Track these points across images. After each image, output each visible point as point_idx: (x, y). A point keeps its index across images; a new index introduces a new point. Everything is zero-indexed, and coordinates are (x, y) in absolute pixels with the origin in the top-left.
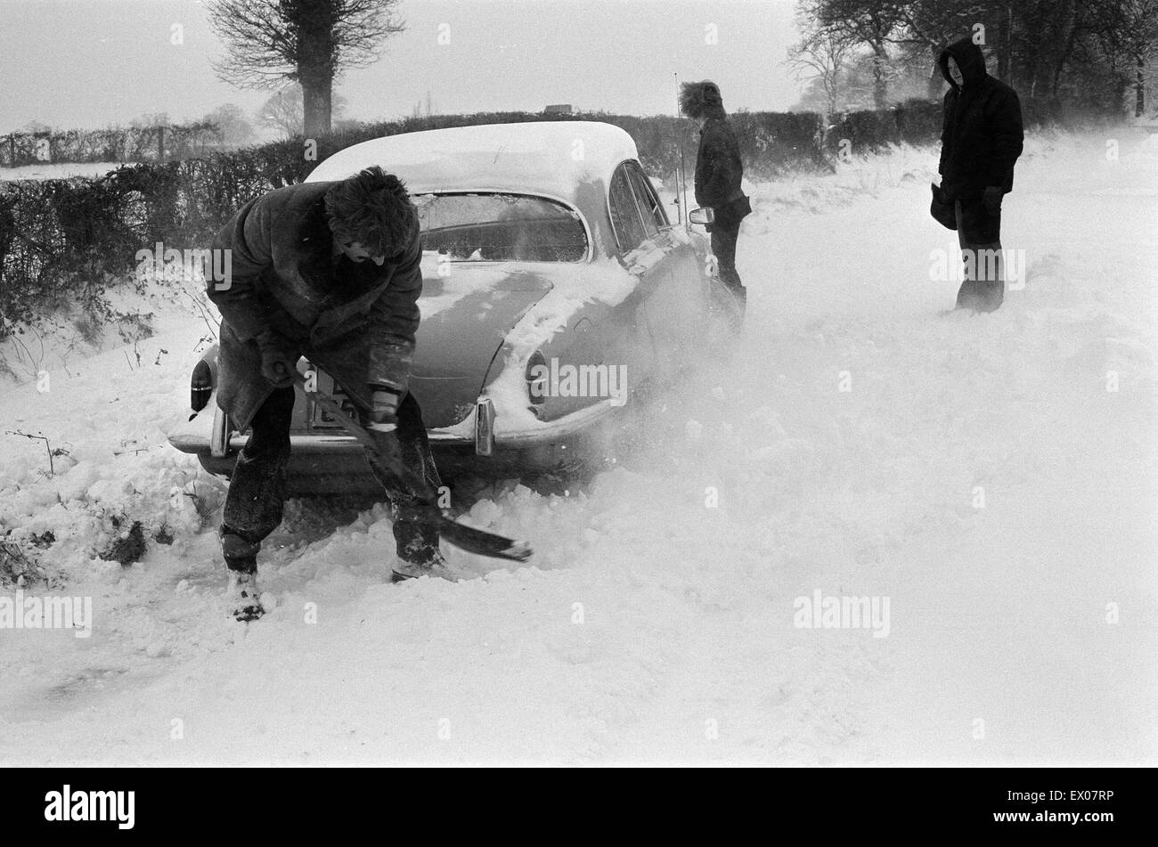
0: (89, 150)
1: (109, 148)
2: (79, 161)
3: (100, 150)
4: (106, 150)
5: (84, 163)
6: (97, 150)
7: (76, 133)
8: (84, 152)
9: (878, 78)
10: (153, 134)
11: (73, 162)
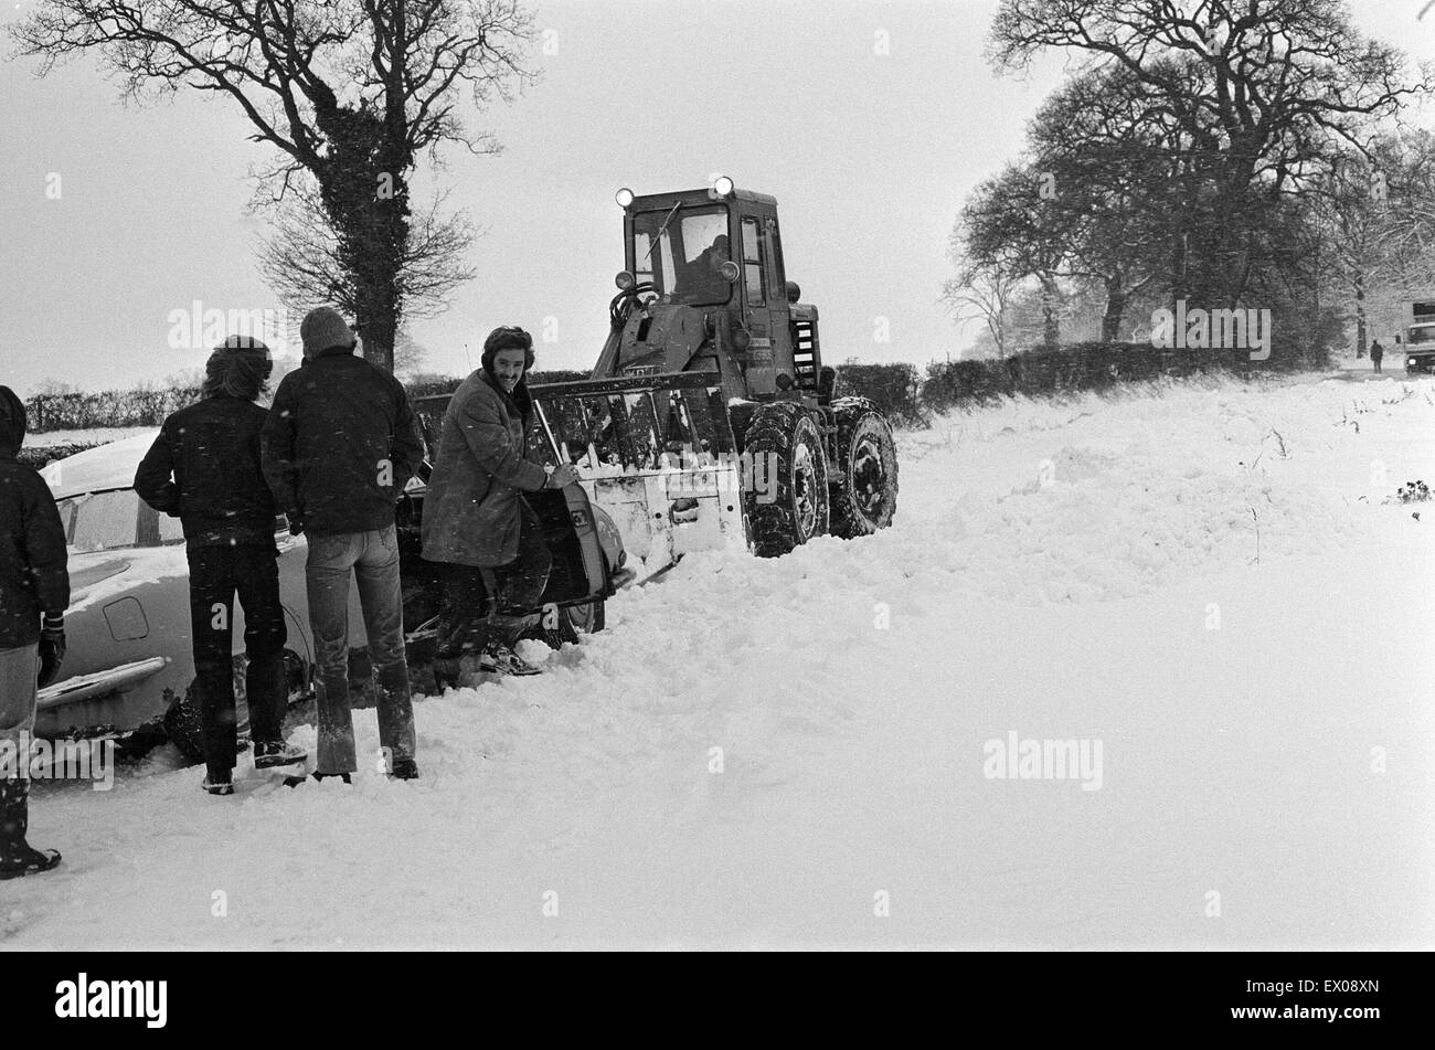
0: (125, 414)
1: (146, 410)
2: (113, 426)
3: (136, 413)
4: (144, 414)
5: (119, 427)
6: (133, 413)
7: (111, 394)
8: (119, 414)
9: (1049, 316)
10: (195, 396)
11: (107, 426)
